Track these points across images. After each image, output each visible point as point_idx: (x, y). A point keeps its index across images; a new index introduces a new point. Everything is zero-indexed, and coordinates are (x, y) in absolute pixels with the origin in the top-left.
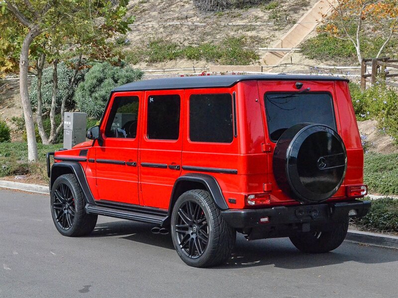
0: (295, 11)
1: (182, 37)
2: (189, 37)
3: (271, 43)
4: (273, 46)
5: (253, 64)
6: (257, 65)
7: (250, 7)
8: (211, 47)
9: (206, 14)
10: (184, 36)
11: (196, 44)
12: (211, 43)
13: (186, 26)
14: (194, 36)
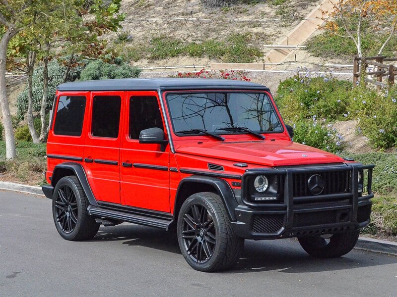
0: (303, 6)
1: (186, 33)
2: (194, 34)
3: (277, 39)
4: (279, 43)
5: (257, 61)
6: (261, 63)
7: (257, 3)
8: (215, 44)
9: (211, 10)
10: (189, 32)
11: (200, 41)
12: (215, 39)
13: (191, 22)
14: (198, 32)
